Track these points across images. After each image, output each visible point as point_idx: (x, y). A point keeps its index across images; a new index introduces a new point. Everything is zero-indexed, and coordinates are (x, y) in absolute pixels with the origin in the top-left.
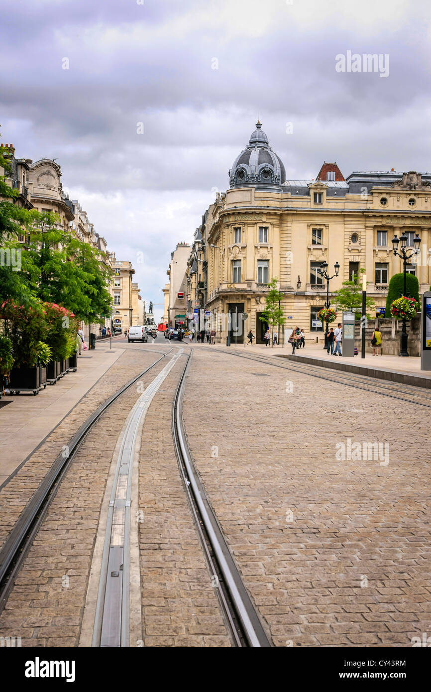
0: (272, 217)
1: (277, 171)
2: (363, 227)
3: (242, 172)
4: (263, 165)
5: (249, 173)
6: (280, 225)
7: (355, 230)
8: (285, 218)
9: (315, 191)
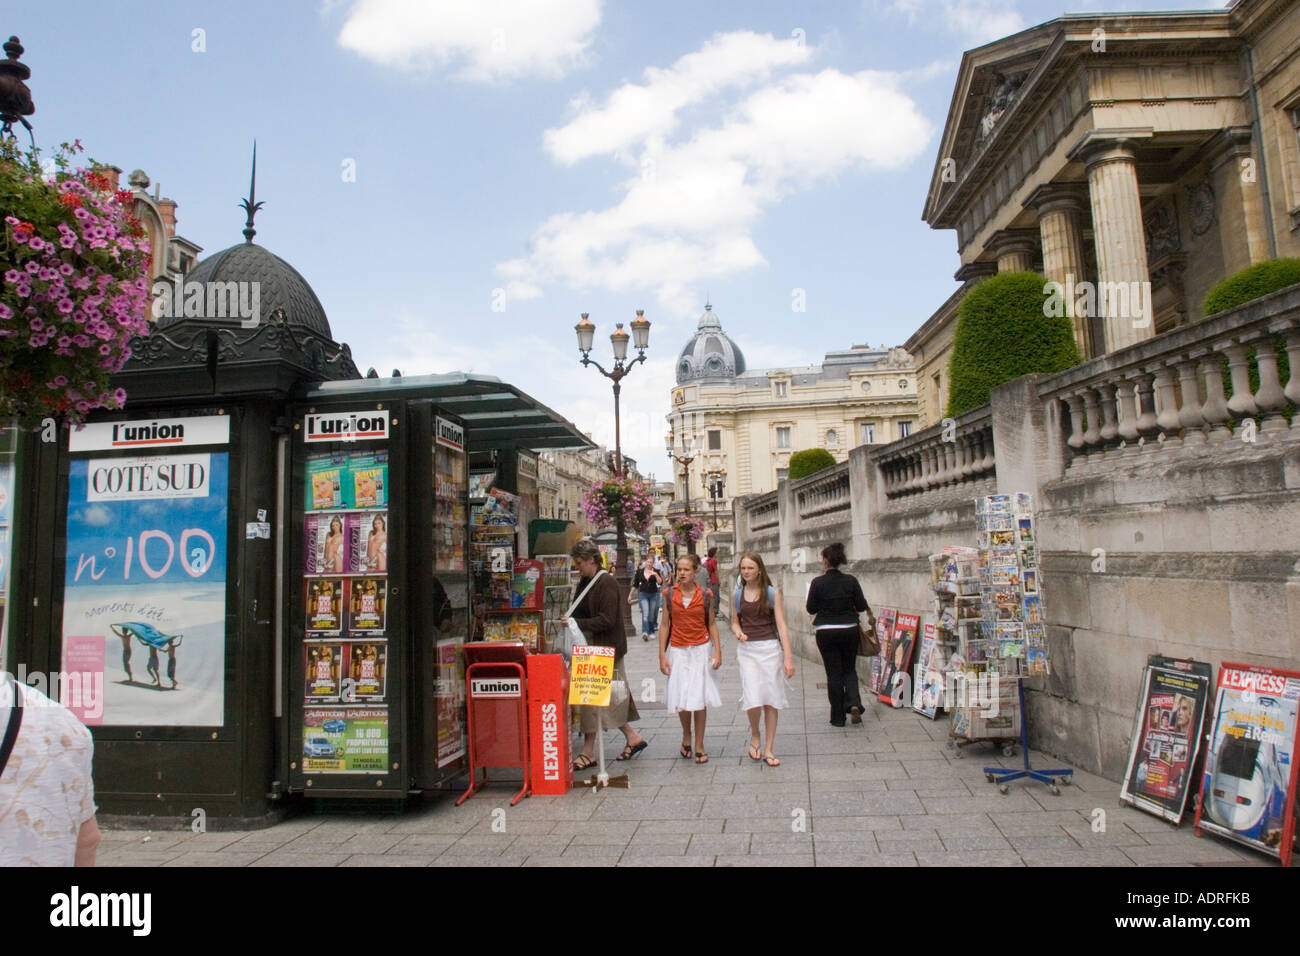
0: (723, 417)
1: (728, 359)
2: (841, 421)
3: (686, 366)
4: (710, 354)
5: (693, 365)
6: (734, 428)
7: (831, 426)
8: (740, 417)
9: (777, 380)
